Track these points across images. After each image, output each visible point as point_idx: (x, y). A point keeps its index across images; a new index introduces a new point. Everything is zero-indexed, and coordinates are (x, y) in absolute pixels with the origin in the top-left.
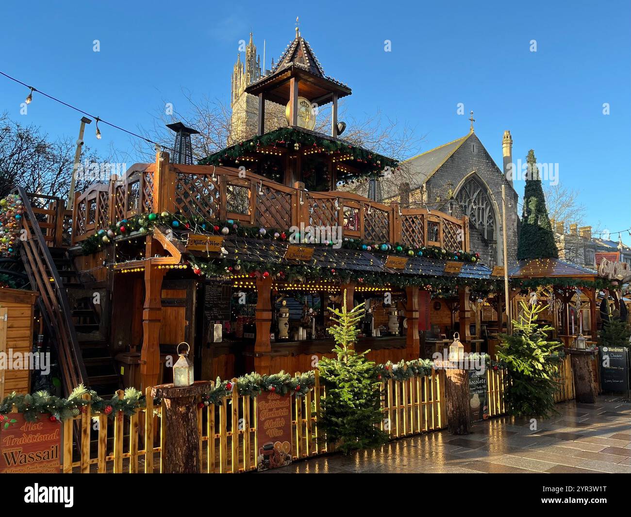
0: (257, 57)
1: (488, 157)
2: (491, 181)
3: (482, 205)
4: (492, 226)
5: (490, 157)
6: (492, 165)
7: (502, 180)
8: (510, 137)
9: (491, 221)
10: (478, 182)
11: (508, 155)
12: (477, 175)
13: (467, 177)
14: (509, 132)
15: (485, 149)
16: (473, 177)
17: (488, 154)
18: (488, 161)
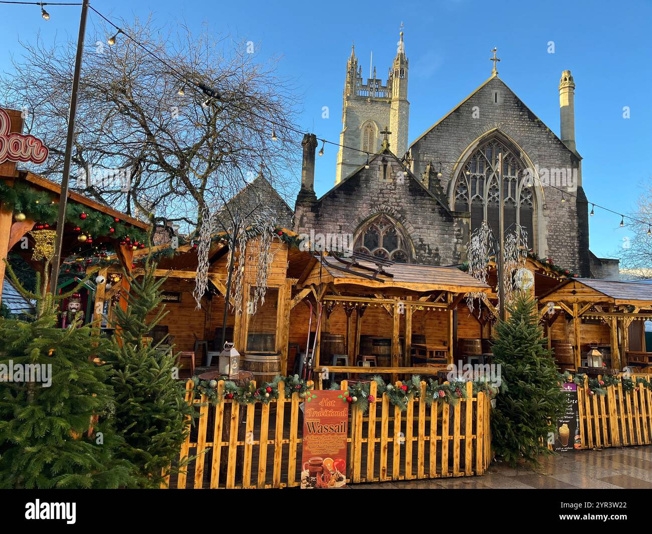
0: (359, 67)
1: (521, 106)
2: (527, 140)
3: (513, 174)
4: (530, 204)
5: (525, 107)
6: (529, 118)
7: (548, 138)
8: (570, 79)
9: (528, 197)
10: (505, 143)
11: (567, 103)
12: (501, 133)
13: (483, 138)
14: (569, 72)
15: (516, 97)
16: (495, 137)
17: (522, 103)
18: (521, 113)
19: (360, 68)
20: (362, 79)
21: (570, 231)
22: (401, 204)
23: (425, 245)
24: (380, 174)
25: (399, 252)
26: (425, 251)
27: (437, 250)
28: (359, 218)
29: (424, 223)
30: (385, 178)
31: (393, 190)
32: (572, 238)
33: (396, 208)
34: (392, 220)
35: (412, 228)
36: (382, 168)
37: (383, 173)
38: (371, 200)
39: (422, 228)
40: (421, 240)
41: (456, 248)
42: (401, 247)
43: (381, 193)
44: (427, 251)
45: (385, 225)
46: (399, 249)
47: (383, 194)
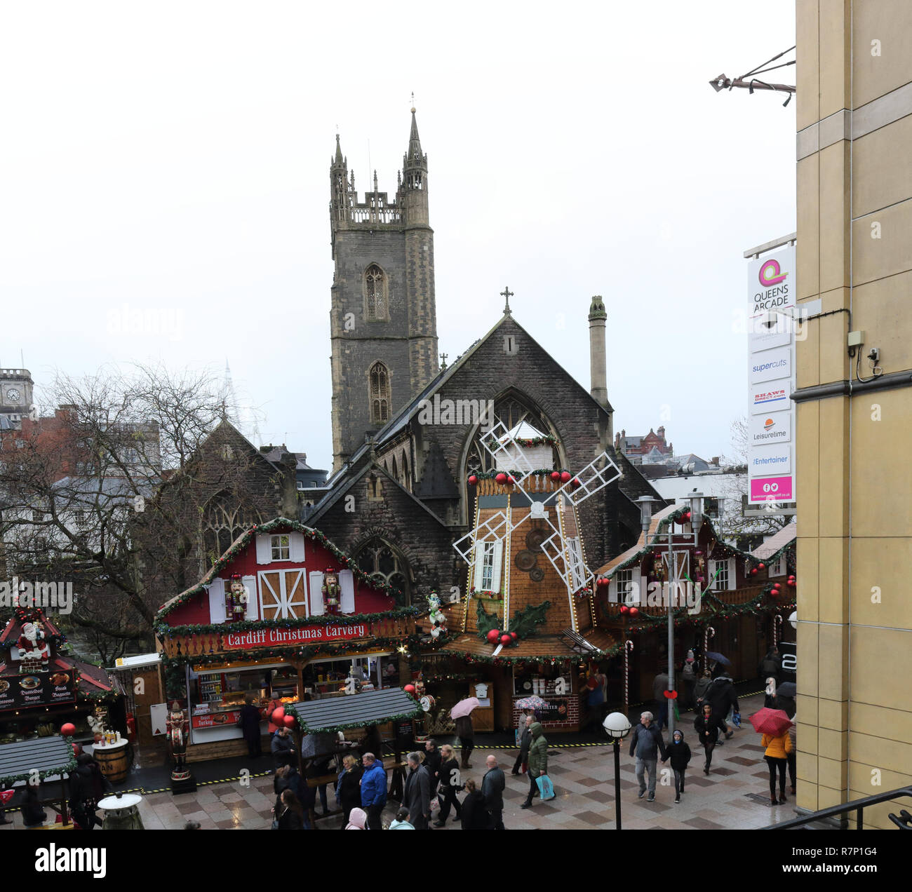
1: (540, 353)
2: (548, 397)
12: (517, 390)
16: (511, 394)
19: (352, 175)
20: (356, 193)
21: (598, 502)
22: (394, 524)
23: (423, 565)
24: (370, 493)
25: (396, 575)
26: (423, 572)
27: (436, 568)
28: (351, 544)
29: (420, 542)
30: (375, 496)
31: (385, 509)
32: (600, 510)
33: (390, 528)
34: (387, 543)
35: (408, 548)
36: (371, 486)
37: (372, 491)
38: (363, 522)
39: (419, 547)
40: (419, 560)
41: (455, 565)
42: (399, 569)
43: (372, 513)
44: (425, 571)
45: (380, 547)
46: (396, 572)
47: (375, 514)
